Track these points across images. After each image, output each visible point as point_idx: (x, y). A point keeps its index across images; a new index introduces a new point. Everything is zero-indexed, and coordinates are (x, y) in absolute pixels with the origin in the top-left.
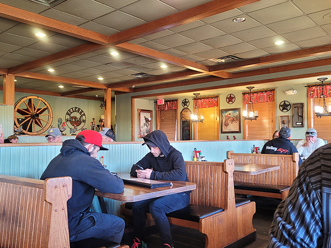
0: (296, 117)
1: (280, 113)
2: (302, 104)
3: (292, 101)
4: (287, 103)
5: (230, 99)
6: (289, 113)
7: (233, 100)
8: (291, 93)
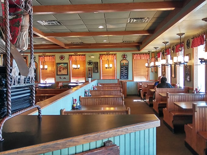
0: (95, 68)
1: (88, 66)
2: (98, 62)
3: (93, 61)
4: (91, 62)
5: (62, 58)
6: (92, 66)
7: (64, 58)
8: (93, 57)
